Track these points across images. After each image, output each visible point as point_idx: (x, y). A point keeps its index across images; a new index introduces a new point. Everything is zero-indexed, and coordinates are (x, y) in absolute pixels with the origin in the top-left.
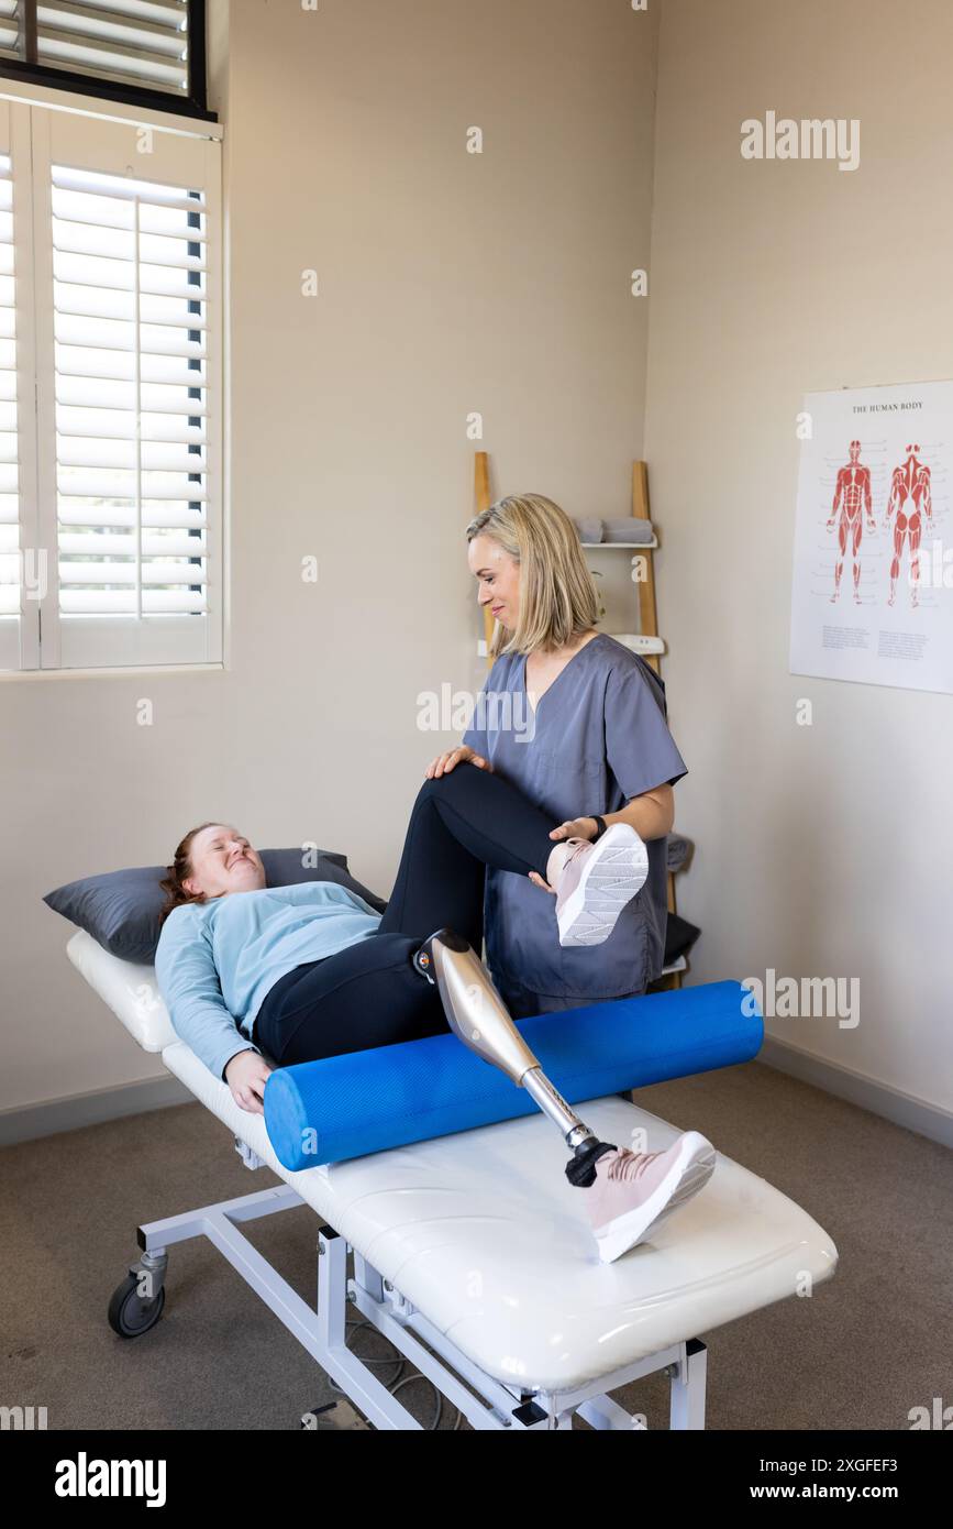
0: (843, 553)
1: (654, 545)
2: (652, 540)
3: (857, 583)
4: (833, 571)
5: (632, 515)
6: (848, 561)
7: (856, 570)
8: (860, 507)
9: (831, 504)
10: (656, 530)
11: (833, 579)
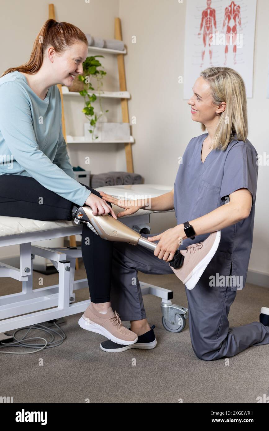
0: (205, 46)
1: (125, 52)
2: (123, 50)
3: (211, 58)
4: (201, 54)
5: (115, 38)
6: (207, 49)
7: (210, 52)
8: (212, 26)
9: (199, 26)
10: (125, 47)
11: (201, 58)
